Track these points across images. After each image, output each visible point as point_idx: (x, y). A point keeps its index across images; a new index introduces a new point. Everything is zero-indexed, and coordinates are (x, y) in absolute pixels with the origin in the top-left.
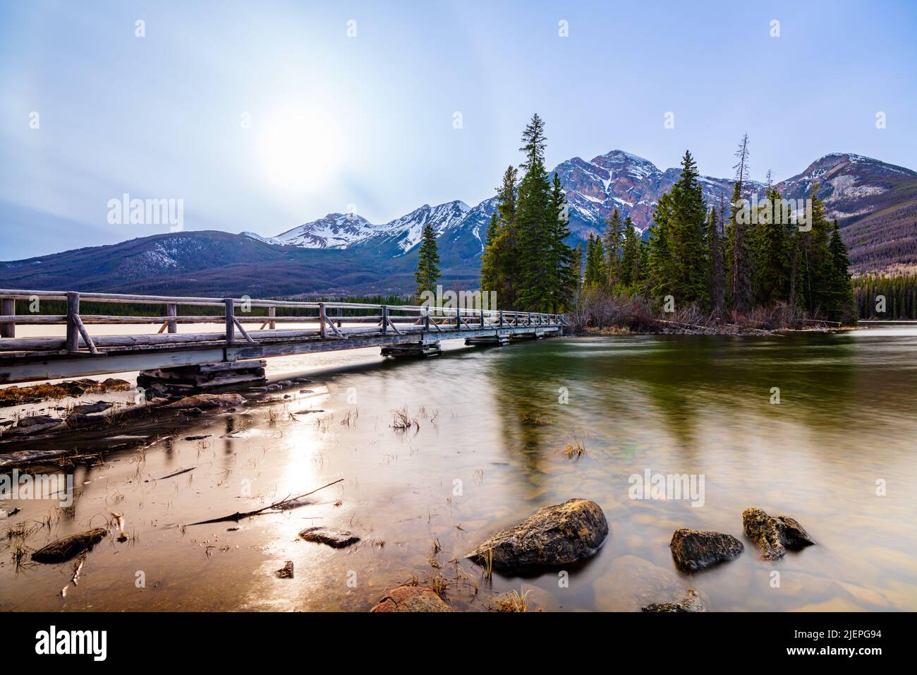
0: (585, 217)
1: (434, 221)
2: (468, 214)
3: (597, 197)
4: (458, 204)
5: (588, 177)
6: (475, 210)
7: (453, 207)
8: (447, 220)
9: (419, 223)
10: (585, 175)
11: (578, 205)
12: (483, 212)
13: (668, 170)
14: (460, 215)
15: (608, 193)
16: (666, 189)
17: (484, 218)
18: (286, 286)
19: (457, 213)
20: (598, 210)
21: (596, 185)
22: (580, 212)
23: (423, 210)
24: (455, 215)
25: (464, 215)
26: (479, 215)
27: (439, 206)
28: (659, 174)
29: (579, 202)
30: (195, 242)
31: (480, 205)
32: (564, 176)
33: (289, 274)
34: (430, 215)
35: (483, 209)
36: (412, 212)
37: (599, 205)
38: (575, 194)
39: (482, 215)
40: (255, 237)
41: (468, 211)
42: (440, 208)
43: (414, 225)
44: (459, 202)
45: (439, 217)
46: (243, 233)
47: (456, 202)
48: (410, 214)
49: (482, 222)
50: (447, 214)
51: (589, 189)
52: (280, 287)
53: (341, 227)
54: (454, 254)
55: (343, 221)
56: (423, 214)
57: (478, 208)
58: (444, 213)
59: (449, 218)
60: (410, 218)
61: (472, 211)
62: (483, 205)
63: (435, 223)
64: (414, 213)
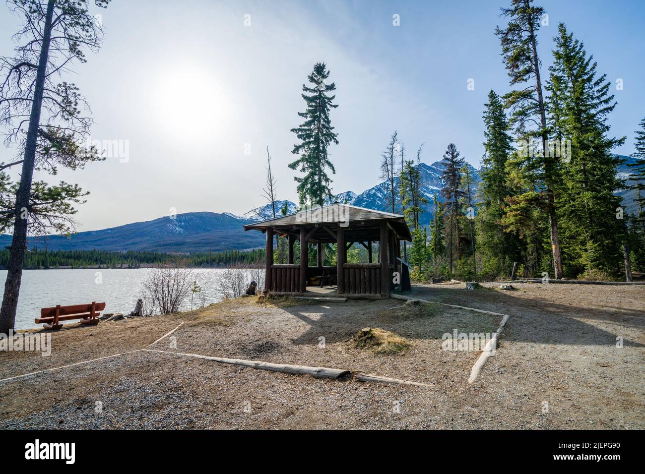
0: (429, 198)
2: (356, 199)
3: (436, 186)
5: (430, 174)
6: (360, 196)
7: (347, 195)
10: (428, 174)
11: (425, 191)
14: (351, 200)
15: (444, 184)
17: (366, 201)
18: (243, 243)
20: (438, 194)
21: (436, 179)
22: (426, 196)
24: (348, 200)
25: (353, 200)
26: (363, 199)
28: (476, 172)
29: (425, 190)
30: (195, 218)
31: (363, 193)
33: (246, 236)
35: (365, 196)
37: (438, 191)
38: (423, 185)
39: (365, 199)
40: (230, 215)
41: (356, 197)
42: (339, 196)
44: (350, 192)
46: (224, 213)
47: (348, 192)
49: (365, 203)
51: (431, 182)
52: (238, 244)
53: (280, 208)
55: (281, 205)
57: (362, 195)
58: (342, 199)
61: (358, 197)
62: (365, 193)
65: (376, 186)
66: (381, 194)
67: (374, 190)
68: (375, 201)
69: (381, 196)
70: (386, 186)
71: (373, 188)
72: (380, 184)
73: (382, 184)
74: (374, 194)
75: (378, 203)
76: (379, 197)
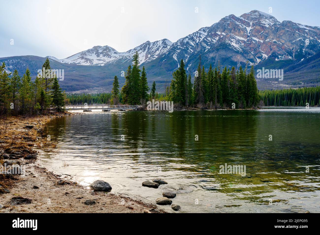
0: (235, 48)
1: (152, 50)
2: (171, 46)
3: (243, 37)
4: (165, 41)
5: (238, 26)
6: (175, 44)
7: (163, 43)
8: (159, 50)
9: (144, 51)
10: (236, 25)
11: (232, 41)
12: (179, 46)
13: (283, 22)
14: (166, 47)
15: (249, 35)
16: (282, 33)
17: (180, 49)
18: (71, 86)
19: (165, 46)
20: (243, 44)
21: (243, 31)
22: (233, 45)
23: (146, 44)
24: (164, 47)
25: (169, 47)
26: (177, 47)
27: (155, 42)
28: (278, 24)
30: (21, 62)
31: (178, 41)
32: (225, 25)
33: (73, 80)
34: (150, 47)
35: (179, 44)
36: (140, 45)
37: (244, 42)
38: (230, 35)
39: (179, 47)
40: (54, 59)
41: (171, 45)
42: (156, 43)
43: (141, 53)
44: (166, 39)
45: (155, 48)
46: (48, 57)
47: (164, 40)
48: (139, 46)
49: (178, 51)
50: (160, 46)
51: (238, 32)
52: (68, 87)
53: (101, 53)
54: (163, 69)
55: (102, 50)
56: (146, 46)
57: (176, 43)
58: (158, 46)
59: (160, 49)
60: (139, 48)
61: (173, 45)
62: (179, 41)
63: (153, 51)
64: (141, 46)
65: (190, 35)
66: (194, 42)
67: (187, 39)
68: (188, 49)
69: (193, 45)
70: (198, 35)
71: (187, 37)
72: (193, 33)
73: (195, 33)
74: (188, 43)
75: (190, 51)
76: (191, 45)
